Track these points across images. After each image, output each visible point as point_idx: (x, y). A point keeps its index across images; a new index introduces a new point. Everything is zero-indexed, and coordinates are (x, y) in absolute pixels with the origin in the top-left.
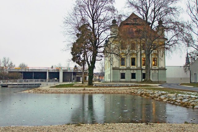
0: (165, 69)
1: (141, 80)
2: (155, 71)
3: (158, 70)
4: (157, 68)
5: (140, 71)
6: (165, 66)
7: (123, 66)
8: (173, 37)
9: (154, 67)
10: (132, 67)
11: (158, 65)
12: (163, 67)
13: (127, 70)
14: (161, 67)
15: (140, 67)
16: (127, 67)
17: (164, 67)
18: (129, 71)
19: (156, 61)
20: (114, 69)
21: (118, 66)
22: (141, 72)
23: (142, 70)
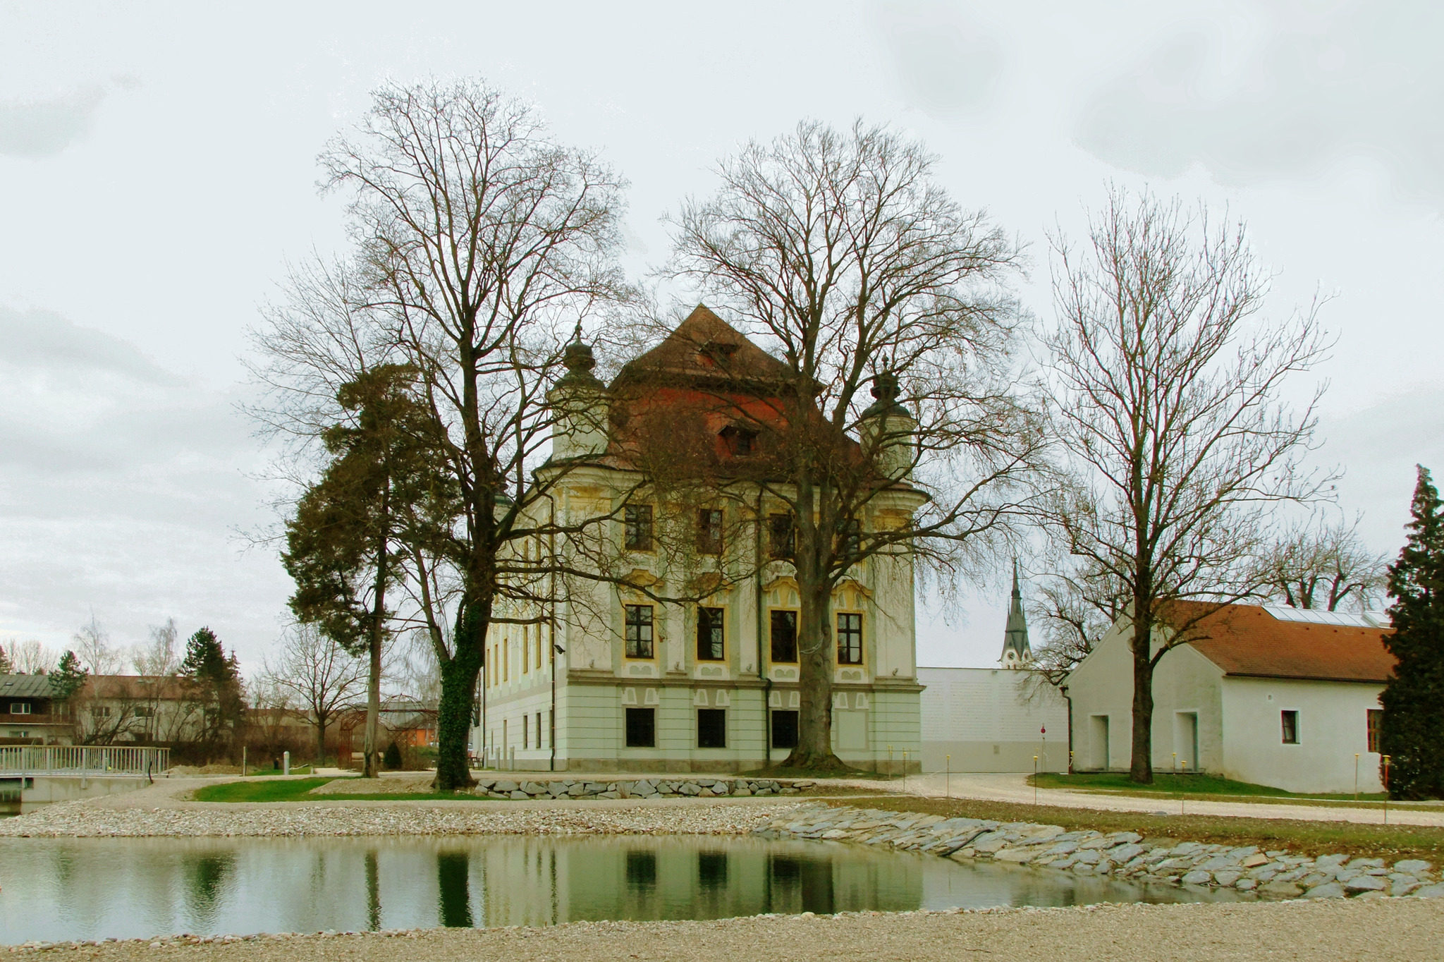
0: (910, 687)
1: (760, 756)
2: (852, 703)
3: (870, 689)
4: (865, 680)
5: (759, 694)
6: (914, 668)
7: (641, 663)
8: (976, 489)
9: (845, 674)
10: (701, 671)
11: (873, 657)
12: (905, 673)
13: (670, 692)
14: (889, 674)
15: (755, 669)
16: (671, 668)
17: (908, 674)
18: (685, 692)
19: (859, 632)
20: (576, 678)
21: (604, 663)
22: (760, 705)
23: (768, 687)
